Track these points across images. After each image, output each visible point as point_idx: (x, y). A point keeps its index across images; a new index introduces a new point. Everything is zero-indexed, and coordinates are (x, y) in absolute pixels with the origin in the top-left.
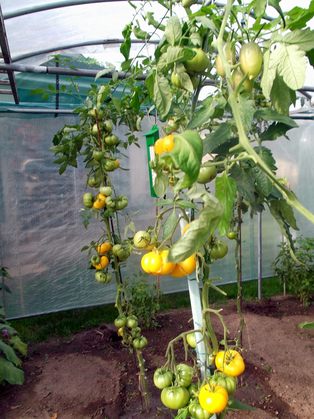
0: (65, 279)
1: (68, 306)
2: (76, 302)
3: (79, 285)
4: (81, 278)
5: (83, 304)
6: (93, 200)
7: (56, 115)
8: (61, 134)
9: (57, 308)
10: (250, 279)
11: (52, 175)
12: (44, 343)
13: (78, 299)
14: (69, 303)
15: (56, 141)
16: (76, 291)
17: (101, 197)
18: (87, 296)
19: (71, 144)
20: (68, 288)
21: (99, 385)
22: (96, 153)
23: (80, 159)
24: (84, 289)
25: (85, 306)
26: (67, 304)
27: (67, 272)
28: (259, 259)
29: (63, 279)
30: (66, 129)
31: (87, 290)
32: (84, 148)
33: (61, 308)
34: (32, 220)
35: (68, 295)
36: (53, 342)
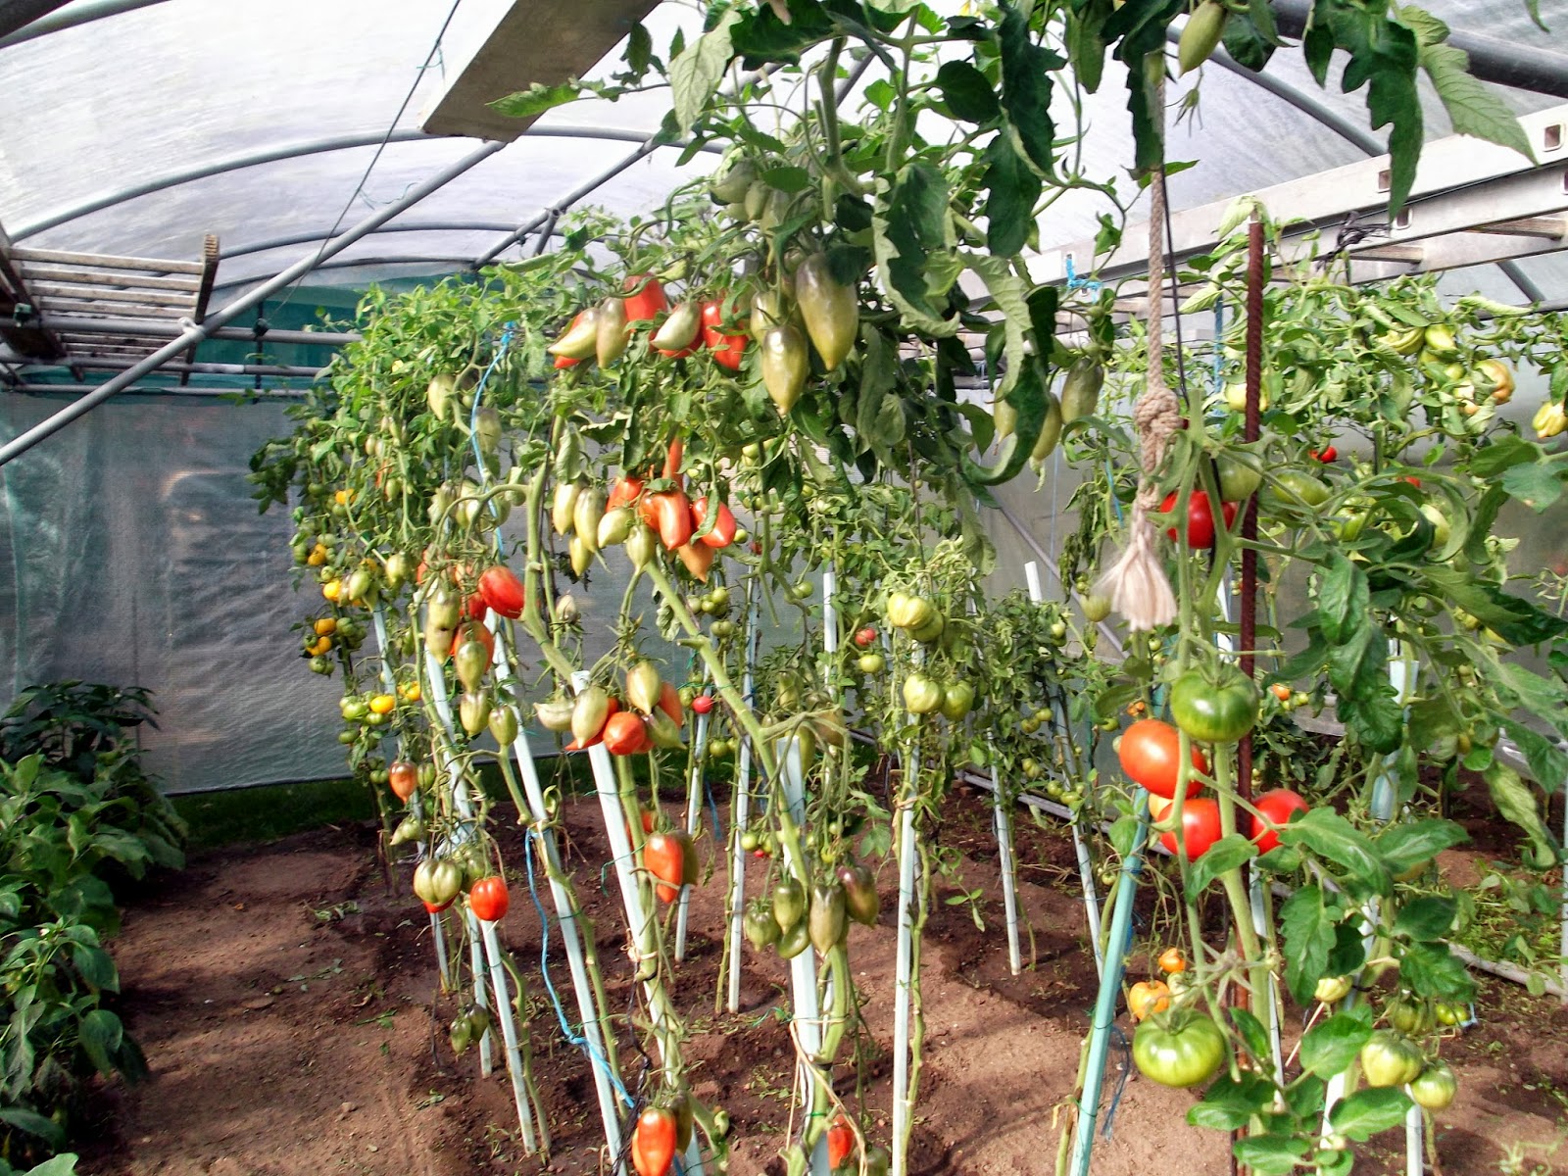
4: (300, 722)
6: (308, 553)
8: (263, 454)
11: (245, 513)
15: (255, 465)
16: (290, 747)
17: (319, 548)
18: (311, 758)
19: (277, 470)
21: (321, 878)
22: (313, 487)
23: (293, 493)
24: (305, 744)
25: (306, 778)
27: (271, 708)
29: (263, 721)
30: (271, 447)
32: (298, 476)
35: (270, 753)
36: (238, 846)
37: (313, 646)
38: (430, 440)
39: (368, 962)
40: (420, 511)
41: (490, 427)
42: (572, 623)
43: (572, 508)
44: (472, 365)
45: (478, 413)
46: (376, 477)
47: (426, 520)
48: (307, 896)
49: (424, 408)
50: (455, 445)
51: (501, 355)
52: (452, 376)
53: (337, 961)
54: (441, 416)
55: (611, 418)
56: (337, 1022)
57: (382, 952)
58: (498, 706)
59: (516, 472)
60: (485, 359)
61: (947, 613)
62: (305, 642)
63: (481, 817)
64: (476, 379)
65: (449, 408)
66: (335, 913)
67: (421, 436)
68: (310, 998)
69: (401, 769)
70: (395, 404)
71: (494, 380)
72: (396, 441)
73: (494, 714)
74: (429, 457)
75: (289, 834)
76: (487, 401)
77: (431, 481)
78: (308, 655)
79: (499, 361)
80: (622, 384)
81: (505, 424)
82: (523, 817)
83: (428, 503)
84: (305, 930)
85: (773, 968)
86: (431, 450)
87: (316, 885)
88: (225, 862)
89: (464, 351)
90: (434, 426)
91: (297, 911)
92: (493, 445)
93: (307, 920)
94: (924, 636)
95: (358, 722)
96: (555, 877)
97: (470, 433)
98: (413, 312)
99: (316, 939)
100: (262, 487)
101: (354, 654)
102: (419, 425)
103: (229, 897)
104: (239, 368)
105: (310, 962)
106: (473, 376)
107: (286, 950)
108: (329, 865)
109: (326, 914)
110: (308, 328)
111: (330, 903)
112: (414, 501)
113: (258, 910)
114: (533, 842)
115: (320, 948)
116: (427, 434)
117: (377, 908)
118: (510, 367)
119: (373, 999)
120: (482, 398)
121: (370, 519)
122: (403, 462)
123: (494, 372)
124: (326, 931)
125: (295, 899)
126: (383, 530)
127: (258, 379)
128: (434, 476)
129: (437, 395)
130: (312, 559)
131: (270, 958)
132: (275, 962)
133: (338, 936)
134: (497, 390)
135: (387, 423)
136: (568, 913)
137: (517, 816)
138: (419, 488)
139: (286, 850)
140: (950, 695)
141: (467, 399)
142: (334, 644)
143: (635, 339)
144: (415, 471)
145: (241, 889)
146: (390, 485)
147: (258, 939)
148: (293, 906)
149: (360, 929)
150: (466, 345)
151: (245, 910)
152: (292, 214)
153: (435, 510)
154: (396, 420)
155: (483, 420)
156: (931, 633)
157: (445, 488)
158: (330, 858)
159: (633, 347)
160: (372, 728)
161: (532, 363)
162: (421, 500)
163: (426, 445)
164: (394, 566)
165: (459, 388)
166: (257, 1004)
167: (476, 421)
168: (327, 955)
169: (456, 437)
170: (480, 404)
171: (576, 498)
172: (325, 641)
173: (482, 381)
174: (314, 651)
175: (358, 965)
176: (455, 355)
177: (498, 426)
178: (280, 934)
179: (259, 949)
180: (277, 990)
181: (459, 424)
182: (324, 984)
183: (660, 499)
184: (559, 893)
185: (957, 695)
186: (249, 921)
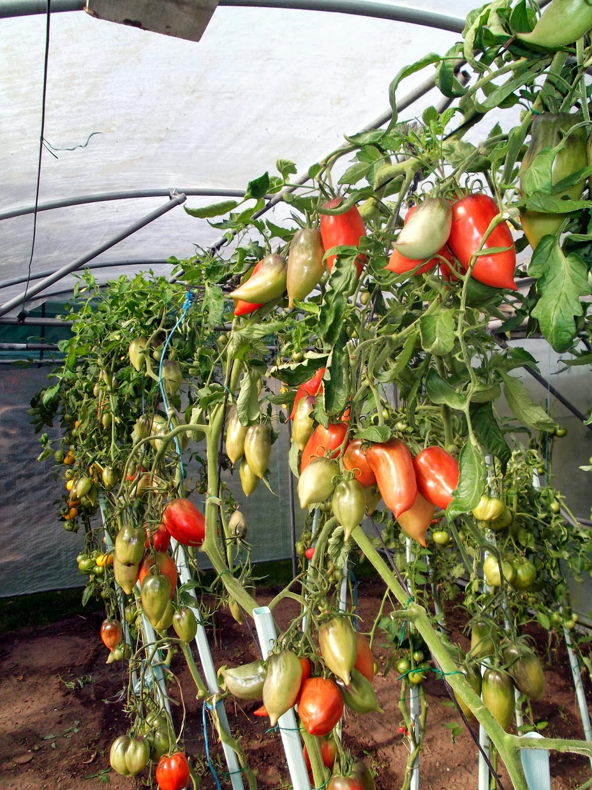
0: (45, 554)
1: (45, 586)
2: (56, 582)
3: (61, 561)
4: (64, 553)
5: (65, 585)
6: (65, 455)
7: (40, 365)
9: (32, 588)
10: (282, 558)
12: (14, 632)
13: (58, 579)
14: (47, 583)
15: (34, 403)
16: (58, 568)
18: (70, 575)
20: (47, 565)
21: (71, 656)
24: (66, 566)
25: (67, 587)
26: (44, 584)
27: (47, 546)
28: (292, 532)
29: (41, 554)
31: (70, 568)
33: (37, 589)
34: (7, 483)
35: (46, 573)
36: (26, 630)
37: (66, 514)
38: (131, 385)
39: (96, 723)
40: (125, 435)
41: (173, 375)
42: (243, 537)
43: (242, 440)
44: (160, 328)
45: (165, 365)
46: (96, 412)
47: (130, 440)
48: (60, 670)
49: (127, 363)
50: (149, 390)
51: (182, 319)
52: (146, 338)
53: (77, 722)
54: (138, 369)
55: (301, 359)
56: (73, 776)
57: (106, 717)
58: (180, 610)
59: (196, 412)
60: (170, 325)
61: (514, 508)
62: (62, 512)
63: (167, 662)
64: (164, 339)
65: (143, 363)
66: (77, 684)
67: (126, 383)
68: (56, 755)
69: (108, 627)
70: (108, 361)
71: (176, 341)
72: (109, 388)
73: (177, 616)
74: (130, 397)
75: (55, 621)
76: (171, 356)
77: (133, 415)
78: (63, 520)
79: (182, 323)
80: (323, 318)
81: (185, 373)
82: (200, 693)
83: (131, 430)
84: (58, 697)
85: (360, 731)
86: (132, 393)
87: (67, 661)
88: (17, 641)
89: (155, 320)
90: (134, 375)
91: (55, 680)
92: (176, 388)
93: (60, 689)
94: (498, 527)
95: (89, 572)
96: (226, 742)
97: (158, 379)
98: (116, 291)
99: (64, 704)
100: (38, 417)
101: (91, 518)
102: (123, 375)
103: (15, 671)
104: (24, 345)
105: (60, 723)
106: (161, 337)
107: (45, 713)
108: (77, 646)
109: (71, 685)
110: (58, 317)
111: (75, 676)
112: (120, 428)
113: (31, 680)
114: (208, 714)
115: (66, 711)
116: (129, 381)
117: (105, 678)
118: (189, 329)
119: (98, 756)
120: (167, 353)
121: (91, 440)
122: (113, 402)
123: (177, 334)
124: (71, 698)
125: (54, 673)
126: (101, 449)
127: (42, 354)
128: (135, 411)
129: (135, 353)
130: (66, 461)
131: (34, 719)
132: (36, 723)
133: (78, 701)
134: (178, 348)
135: (103, 376)
136: (236, 769)
137: (196, 691)
138: (125, 420)
139: (53, 633)
140: (520, 572)
141: (156, 354)
142: (79, 512)
143: (338, 265)
144: (122, 408)
145: (23, 663)
146: (105, 417)
147: (29, 703)
148: (53, 677)
149: (92, 696)
150: (156, 316)
151: (24, 680)
152: (56, 253)
153: (135, 435)
154: (108, 372)
155: (168, 370)
156: (504, 524)
157: (141, 420)
158: (79, 640)
159: (337, 275)
160: (97, 576)
161: (212, 312)
162: (126, 428)
163: (128, 389)
164: (107, 475)
165: (150, 345)
166: (22, 759)
167: (163, 372)
168: (70, 718)
169: (150, 382)
170: (166, 357)
171: (246, 432)
172: (73, 511)
173: (167, 340)
174: (67, 517)
175: (90, 726)
176: (148, 323)
177: (180, 373)
178: (43, 699)
179: (29, 712)
180: (36, 748)
181: (150, 373)
182: (67, 742)
183: (378, 451)
184: (229, 753)
185: (525, 572)
186: (25, 689)
